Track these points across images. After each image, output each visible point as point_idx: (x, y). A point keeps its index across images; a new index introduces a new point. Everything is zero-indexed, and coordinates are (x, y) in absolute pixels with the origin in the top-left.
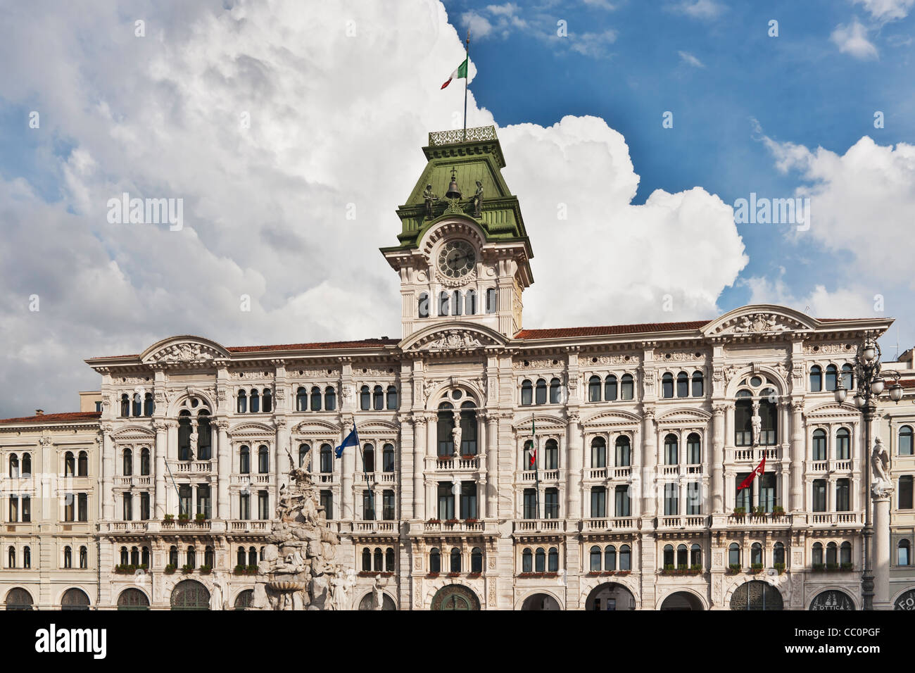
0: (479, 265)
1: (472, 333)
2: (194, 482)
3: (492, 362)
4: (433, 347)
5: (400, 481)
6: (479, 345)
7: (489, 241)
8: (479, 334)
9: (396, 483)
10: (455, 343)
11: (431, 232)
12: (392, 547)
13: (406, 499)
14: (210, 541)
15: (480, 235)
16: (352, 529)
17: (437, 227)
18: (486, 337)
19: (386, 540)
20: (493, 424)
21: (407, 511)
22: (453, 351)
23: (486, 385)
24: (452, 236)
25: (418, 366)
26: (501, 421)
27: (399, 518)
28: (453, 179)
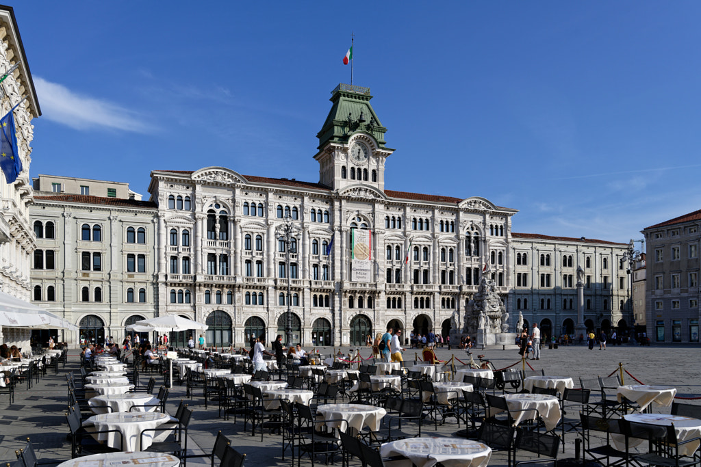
0: (371, 157)
1: (370, 191)
2: (218, 253)
3: (377, 205)
4: (354, 195)
5: (333, 261)
6: (374, 198)
7: (379, 147)
8: (374, 192)
9: (331, 261)
10: (362, 194)
11: (352, 138)
12: (328, 294)
13: (337, 271)
14: (233, 288)
15: (375, 144)
16: (311, 284)
17: (355, 136)
18: (376, 194)
19: (327, 291)
20: (377, 236)
21: (338, 277)
22: (362, 198)
23: (374, 217)
24: (359, 140)
25: (344, 202)
26: (381, 235)
27: (333, 280)
28: (362, 113)
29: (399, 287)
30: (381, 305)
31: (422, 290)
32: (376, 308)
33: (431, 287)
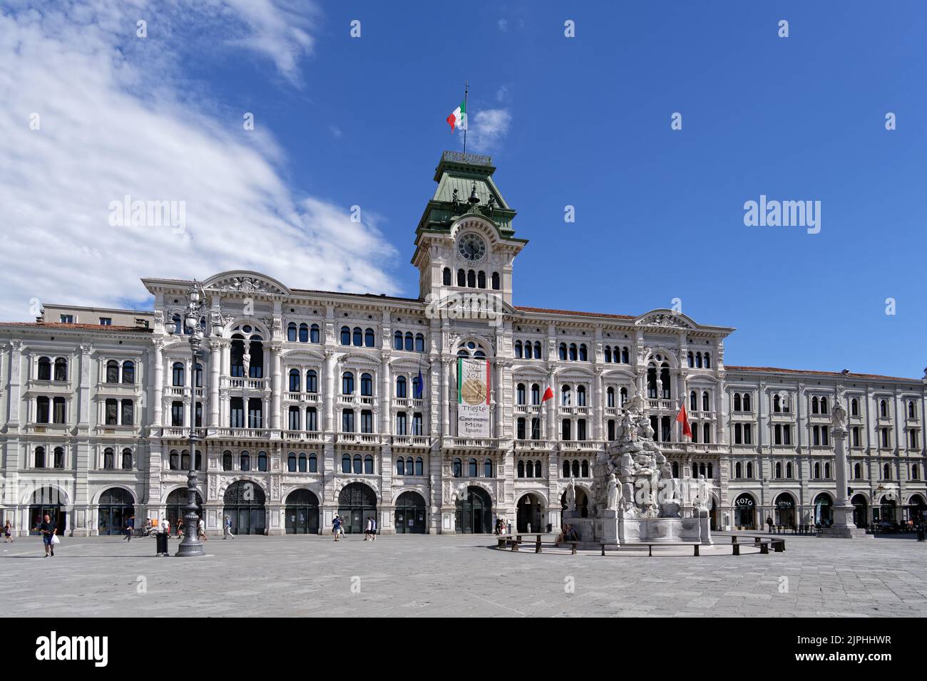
0: (489, 253)
5: (429, 406)
9: (426, 408)
11: (458, 225)
12: (421, 456)
13: (435, 421)
16: (392, 442)
17: (463, 222)
19: (419, 451)
20: (500, 369)
21: (435, 430)
23: (495, 341)
26: (505, 368)
27: (429, 434)
28: (474, 188)
29: (536, 444)
30: (506, 473)
31: (575, 449)
32: (499, 477)
33: (590, 444)
